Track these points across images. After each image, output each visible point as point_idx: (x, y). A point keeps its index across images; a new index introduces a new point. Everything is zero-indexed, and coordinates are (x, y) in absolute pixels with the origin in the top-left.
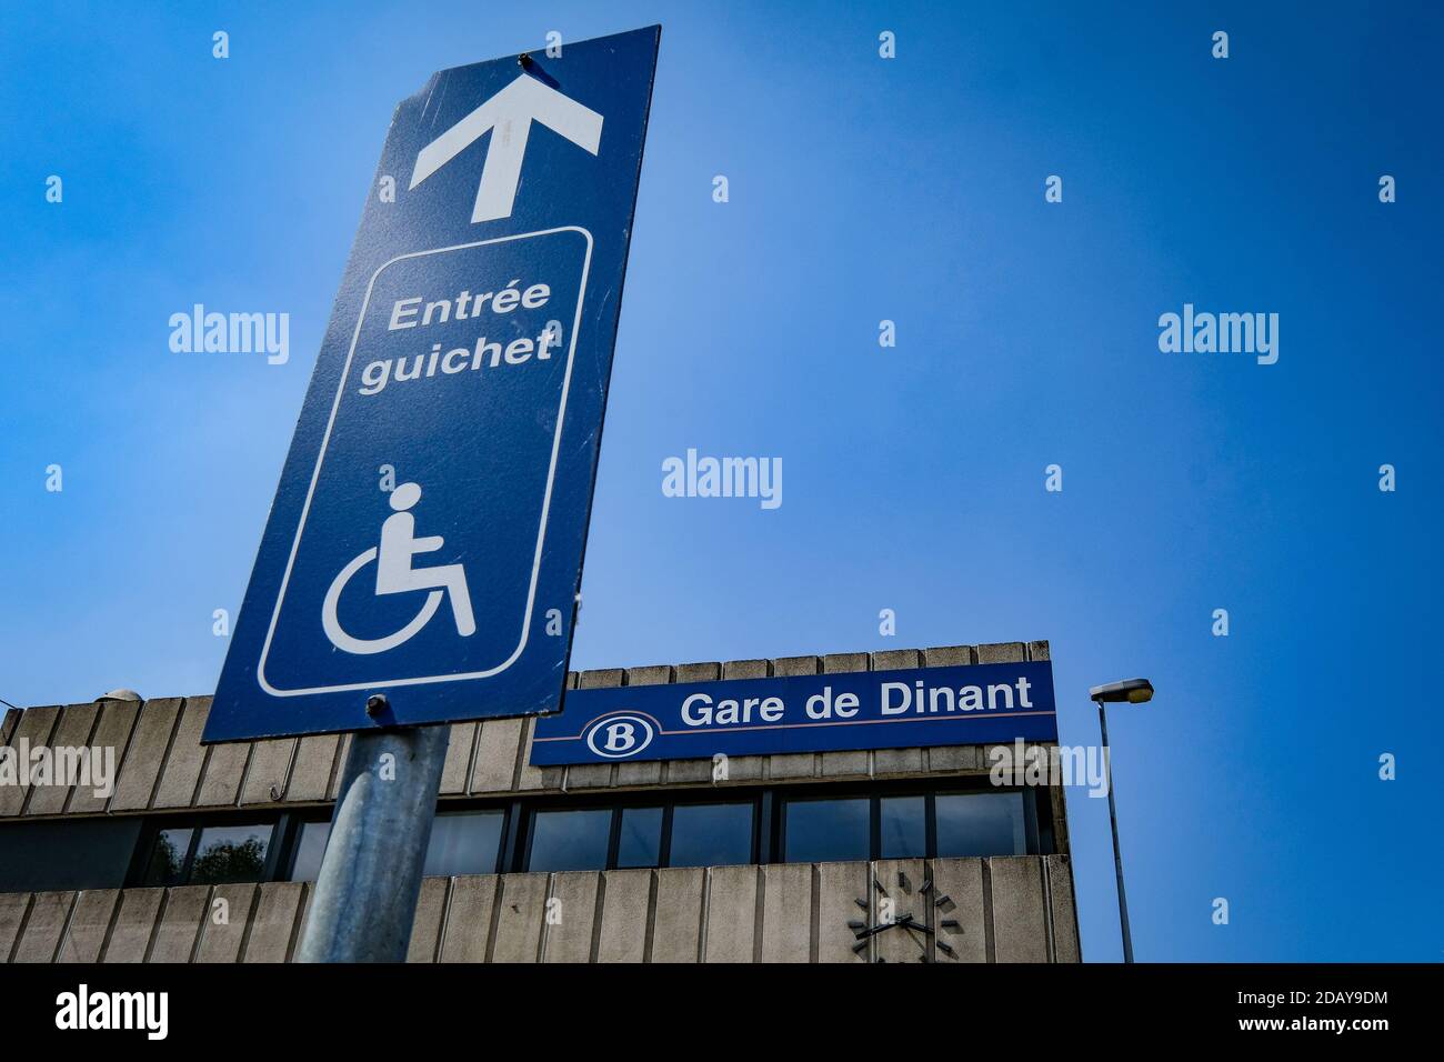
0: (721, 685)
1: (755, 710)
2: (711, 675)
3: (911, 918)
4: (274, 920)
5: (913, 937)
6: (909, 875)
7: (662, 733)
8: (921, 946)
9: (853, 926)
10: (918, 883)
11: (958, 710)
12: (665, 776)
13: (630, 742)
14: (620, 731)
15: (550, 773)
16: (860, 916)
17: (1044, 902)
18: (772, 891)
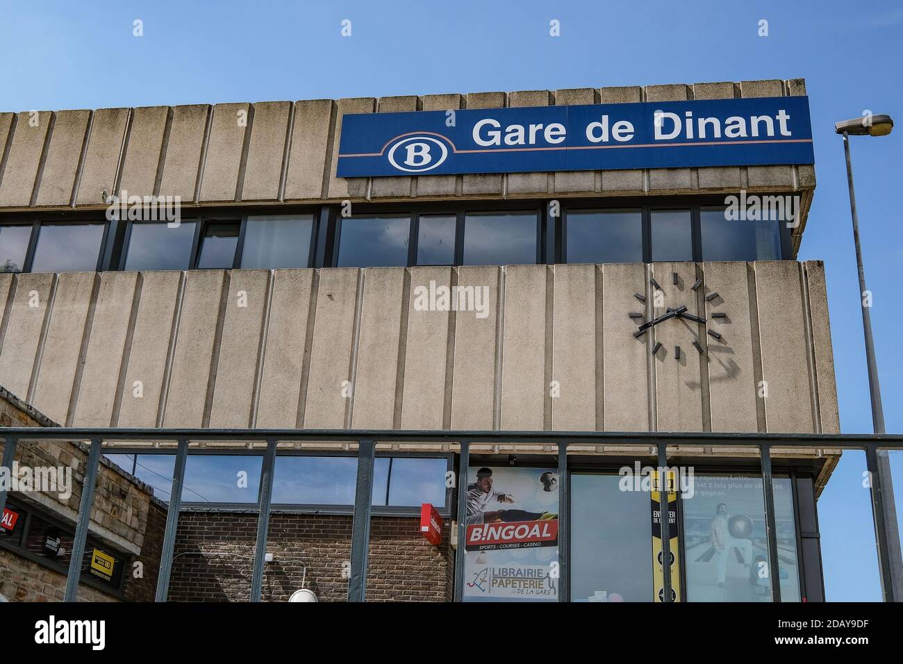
0: (508, 114)
1: (540, 134)
2: (498, 103)
3: (686, 309)
4: (114, 302)
5: (687, 325)
6: (682, 275)
7: (455, 152)
8: (694, 334)
9: (633, 316)
10: (690, 282)
11: (724, 137)
12: (459, 188)
13: (427, 159)
14: (418, 149)
15: (355, 183)
16: (639, 308)
17: (803, 299)
18: (560, 286)
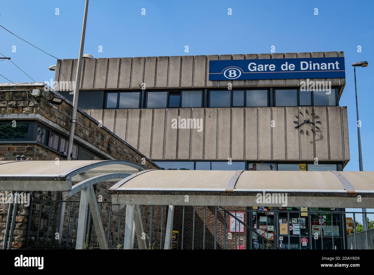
0: (259, 61)
1: (268, 68)
2: (255, 58)
3: (309, 120)
4: (147, 118)
6: (308, 110)
7: (244, 73)
8: (311, 127)
9: (295, 122)
10: (310, 112)
11: (320, 69)
12: (245, 84)
13: (235, 75)
14: (232, 72)
15: (215, 82)
16: (296, 120)
17: (341, 117)
18: (274, 113)
